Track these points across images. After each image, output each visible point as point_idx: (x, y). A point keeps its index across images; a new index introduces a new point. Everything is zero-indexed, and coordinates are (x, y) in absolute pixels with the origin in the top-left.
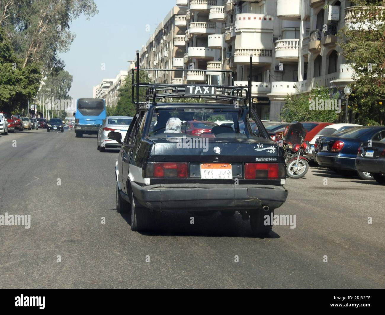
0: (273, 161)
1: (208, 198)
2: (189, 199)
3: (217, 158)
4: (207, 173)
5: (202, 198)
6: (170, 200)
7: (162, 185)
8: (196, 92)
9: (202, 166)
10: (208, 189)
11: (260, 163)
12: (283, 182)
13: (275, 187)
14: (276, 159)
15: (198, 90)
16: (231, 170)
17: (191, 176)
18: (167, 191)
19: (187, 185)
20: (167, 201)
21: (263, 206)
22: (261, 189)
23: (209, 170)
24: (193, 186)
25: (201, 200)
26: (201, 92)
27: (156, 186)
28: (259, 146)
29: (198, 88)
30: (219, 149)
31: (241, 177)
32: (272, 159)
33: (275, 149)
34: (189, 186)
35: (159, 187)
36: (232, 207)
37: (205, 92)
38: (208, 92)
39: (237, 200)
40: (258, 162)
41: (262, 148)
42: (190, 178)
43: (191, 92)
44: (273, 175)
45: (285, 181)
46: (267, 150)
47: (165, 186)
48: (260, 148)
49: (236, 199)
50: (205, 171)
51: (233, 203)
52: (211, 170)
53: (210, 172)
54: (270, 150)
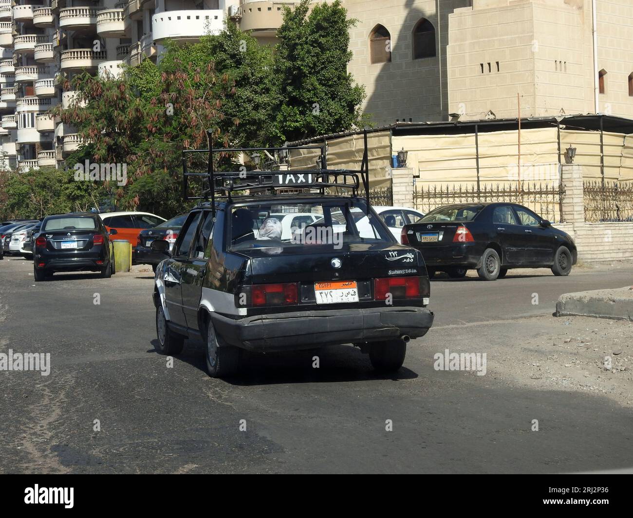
0: (411, 273)
1: (328, 330)
2: (303, 333)
3: (337, 274)
4: (323, 295)
5: (320, 331)
6: (276, 336)
7: (264, 316)
8: (287, 182)
9: (316, 286)
10: (328, 317)
11: (395, 277)
12: (426, 301)
13: (416, 309)
14: (415, 271)
15: (290, 178)
16: (356, 290)
17: (302, 301)
18: (273, 324)
19: (298, 314)
20: (273, 338)
21: (401, 335)
22: (398, 312)
23: (326, 291)
24: (307, 315)
25: (319, 333)
26: (294, 182)
27: (256, 317)
28: (392, 254)
29: (290, 176)
30: (339, 261)
31: (370, 298)
32: (410, 271)
33: (413, 256)
34: (302, 316)
35: (261, 319)
36: (360, 339)
37: (299, 182)
38: (304, 181)
39: (367, 330)
40: (392, 276)
41: (396, 256)
42: (302, 303)
43: (281, 182)
44: (412, 292)
45: (429, 300)
46: (403, 258)
47: (268, 317)
48: (393, 256)
49: (365, 329)
50: (321, 293)
51: (362, 334)
52: (329, 291)
53: (329, 294)
54: (406, 258)
